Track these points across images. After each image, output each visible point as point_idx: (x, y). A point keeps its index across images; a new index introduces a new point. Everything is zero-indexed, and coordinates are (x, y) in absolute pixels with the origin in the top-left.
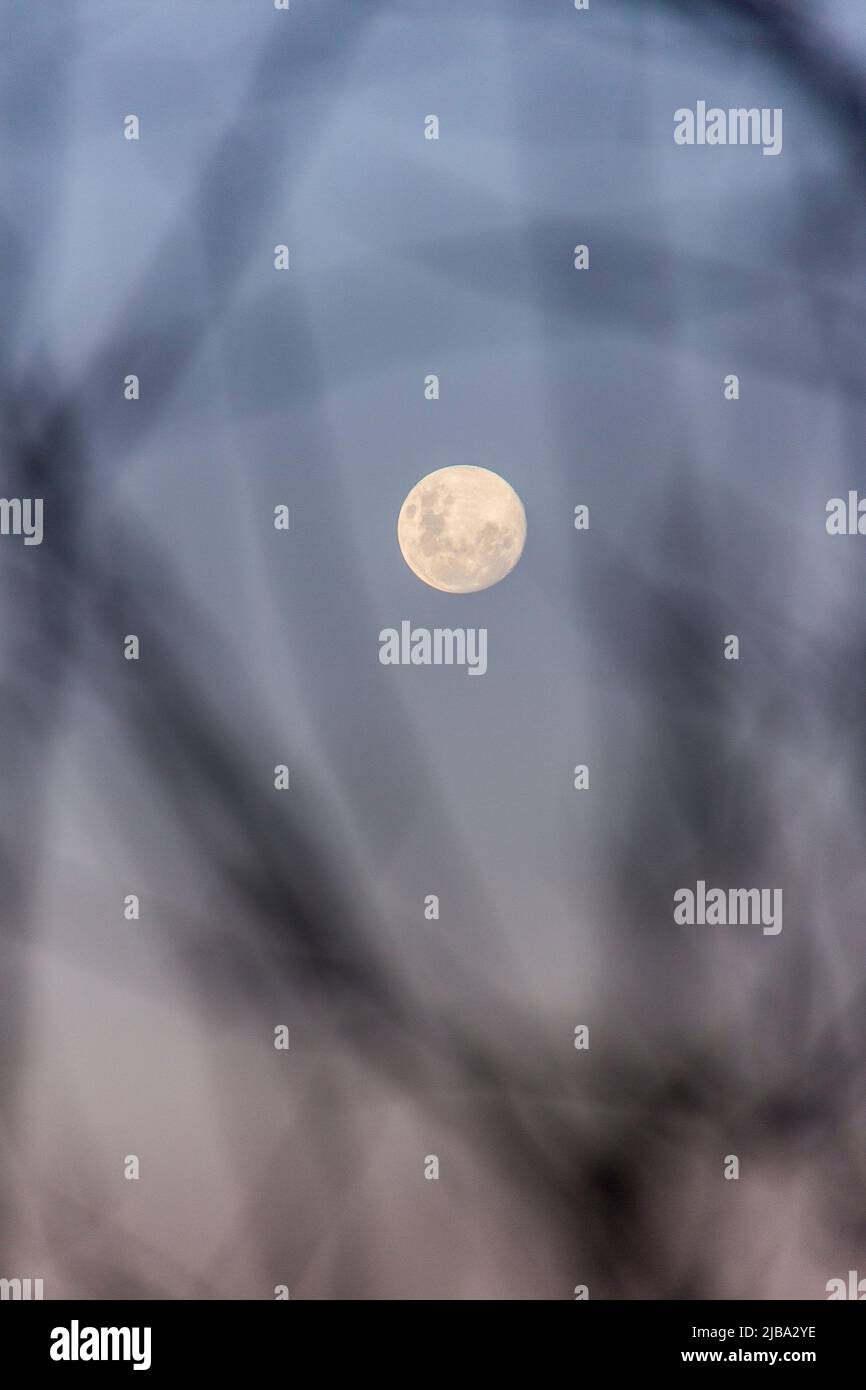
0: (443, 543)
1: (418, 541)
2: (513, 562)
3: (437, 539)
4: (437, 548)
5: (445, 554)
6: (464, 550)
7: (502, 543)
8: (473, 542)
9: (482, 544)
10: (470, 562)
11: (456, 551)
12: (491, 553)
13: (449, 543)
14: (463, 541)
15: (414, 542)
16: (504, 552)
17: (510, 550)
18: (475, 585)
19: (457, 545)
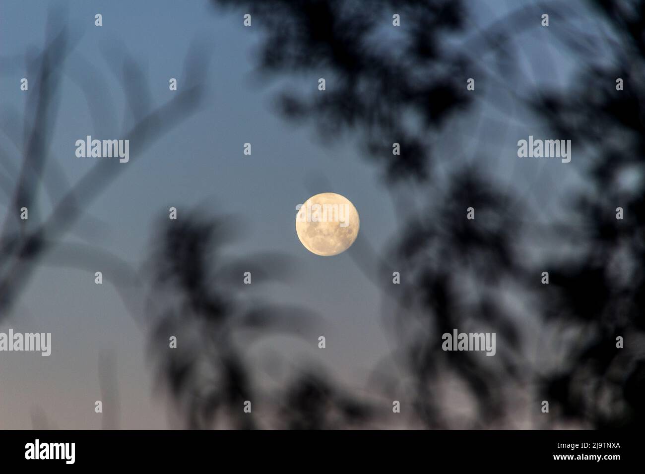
0: (318, 231)
1: (306, 231)
2: (353, 241)
3: (316, 229)
4: (315, 234)
5: (319, 237)
6: (329, 235)
7: (347, 231)
8: (333, 231)
9: (337, 232)
10: (332, 240)
11: (324, 235)
12: (342, 236)
13: (321, 231)
14: (328, 230)
15: (304, 231)
16: (348, 236)
17: (351, 235)
18: (334, 252)
19: (325, 232)
